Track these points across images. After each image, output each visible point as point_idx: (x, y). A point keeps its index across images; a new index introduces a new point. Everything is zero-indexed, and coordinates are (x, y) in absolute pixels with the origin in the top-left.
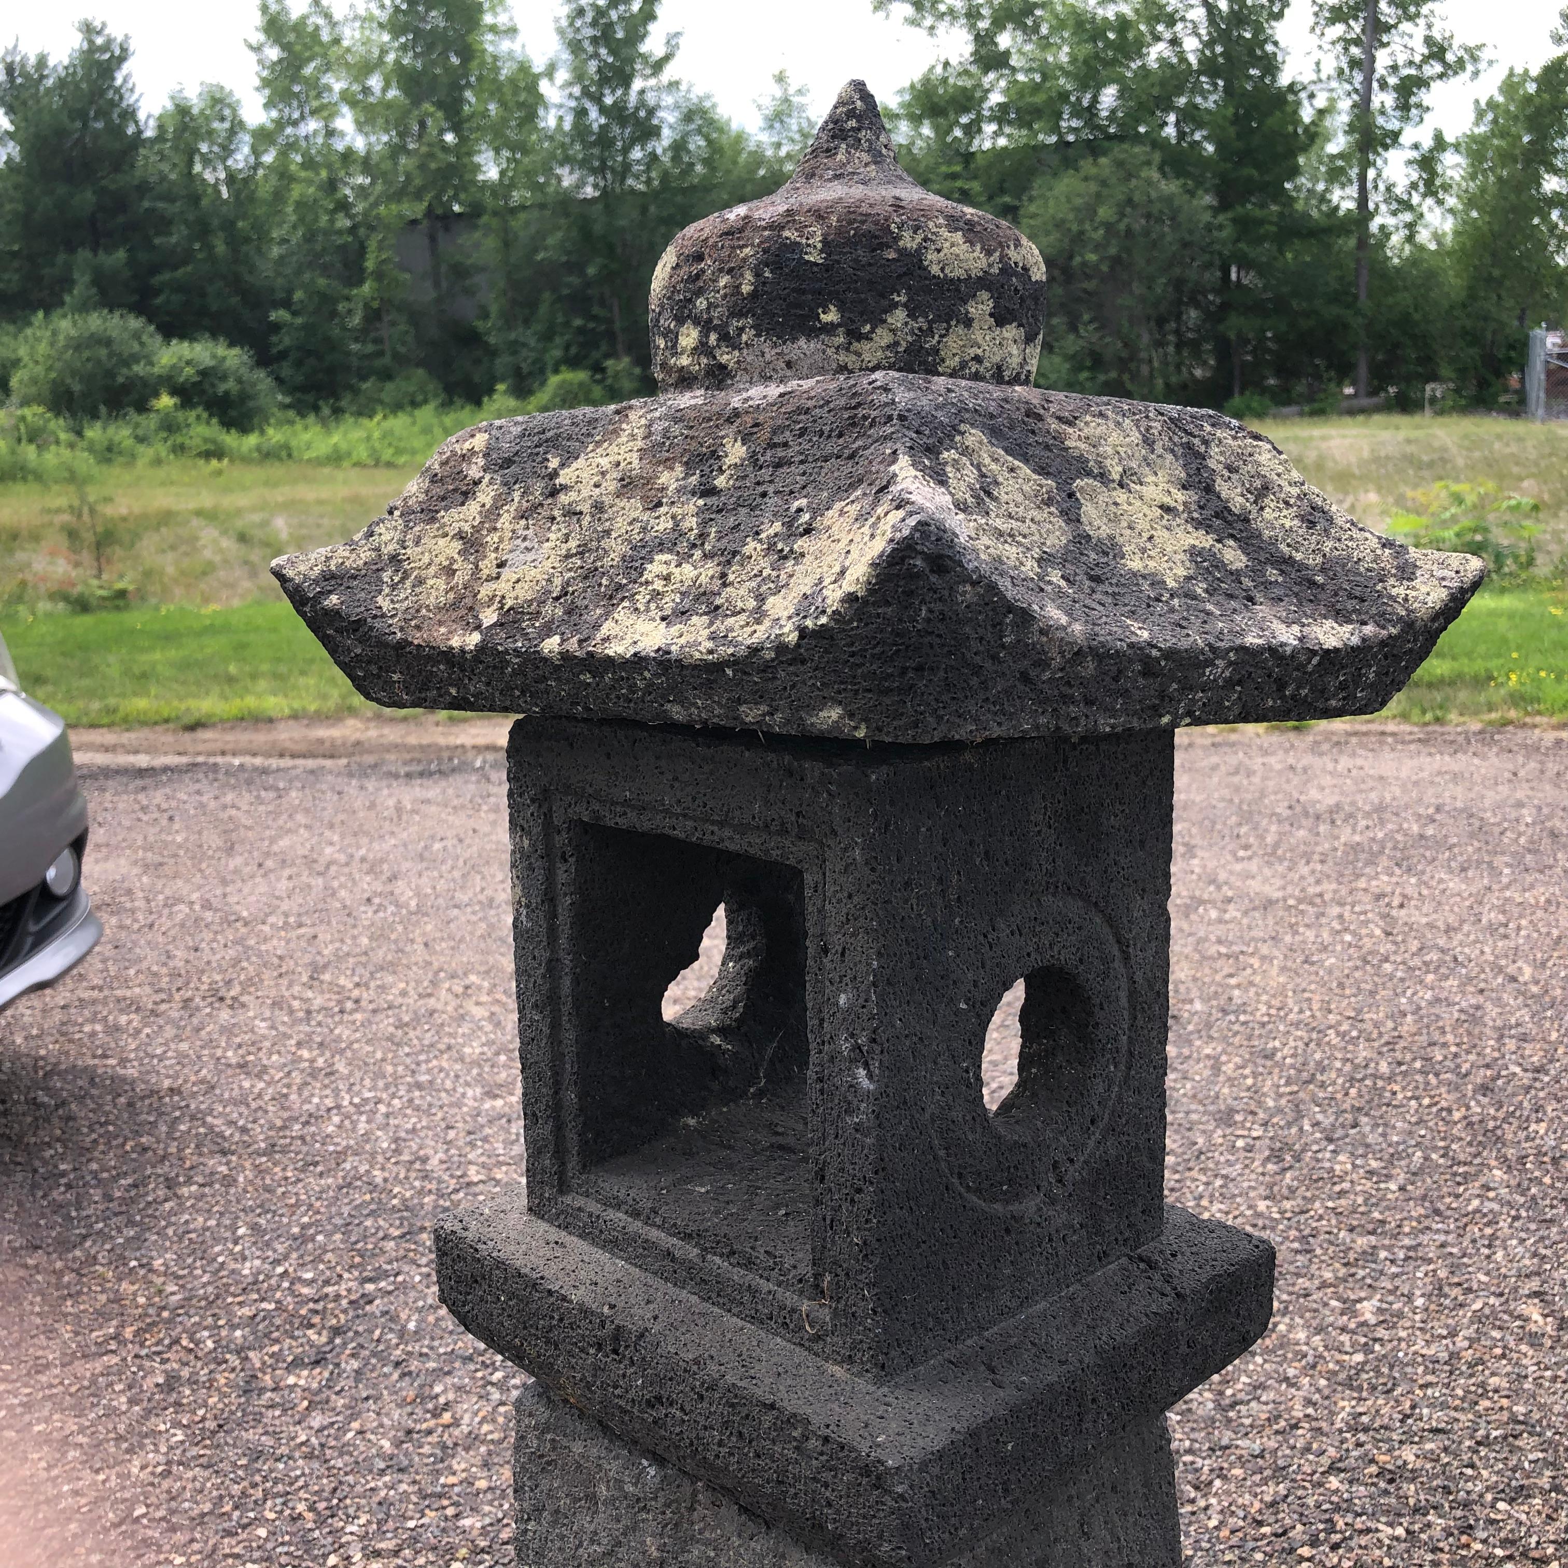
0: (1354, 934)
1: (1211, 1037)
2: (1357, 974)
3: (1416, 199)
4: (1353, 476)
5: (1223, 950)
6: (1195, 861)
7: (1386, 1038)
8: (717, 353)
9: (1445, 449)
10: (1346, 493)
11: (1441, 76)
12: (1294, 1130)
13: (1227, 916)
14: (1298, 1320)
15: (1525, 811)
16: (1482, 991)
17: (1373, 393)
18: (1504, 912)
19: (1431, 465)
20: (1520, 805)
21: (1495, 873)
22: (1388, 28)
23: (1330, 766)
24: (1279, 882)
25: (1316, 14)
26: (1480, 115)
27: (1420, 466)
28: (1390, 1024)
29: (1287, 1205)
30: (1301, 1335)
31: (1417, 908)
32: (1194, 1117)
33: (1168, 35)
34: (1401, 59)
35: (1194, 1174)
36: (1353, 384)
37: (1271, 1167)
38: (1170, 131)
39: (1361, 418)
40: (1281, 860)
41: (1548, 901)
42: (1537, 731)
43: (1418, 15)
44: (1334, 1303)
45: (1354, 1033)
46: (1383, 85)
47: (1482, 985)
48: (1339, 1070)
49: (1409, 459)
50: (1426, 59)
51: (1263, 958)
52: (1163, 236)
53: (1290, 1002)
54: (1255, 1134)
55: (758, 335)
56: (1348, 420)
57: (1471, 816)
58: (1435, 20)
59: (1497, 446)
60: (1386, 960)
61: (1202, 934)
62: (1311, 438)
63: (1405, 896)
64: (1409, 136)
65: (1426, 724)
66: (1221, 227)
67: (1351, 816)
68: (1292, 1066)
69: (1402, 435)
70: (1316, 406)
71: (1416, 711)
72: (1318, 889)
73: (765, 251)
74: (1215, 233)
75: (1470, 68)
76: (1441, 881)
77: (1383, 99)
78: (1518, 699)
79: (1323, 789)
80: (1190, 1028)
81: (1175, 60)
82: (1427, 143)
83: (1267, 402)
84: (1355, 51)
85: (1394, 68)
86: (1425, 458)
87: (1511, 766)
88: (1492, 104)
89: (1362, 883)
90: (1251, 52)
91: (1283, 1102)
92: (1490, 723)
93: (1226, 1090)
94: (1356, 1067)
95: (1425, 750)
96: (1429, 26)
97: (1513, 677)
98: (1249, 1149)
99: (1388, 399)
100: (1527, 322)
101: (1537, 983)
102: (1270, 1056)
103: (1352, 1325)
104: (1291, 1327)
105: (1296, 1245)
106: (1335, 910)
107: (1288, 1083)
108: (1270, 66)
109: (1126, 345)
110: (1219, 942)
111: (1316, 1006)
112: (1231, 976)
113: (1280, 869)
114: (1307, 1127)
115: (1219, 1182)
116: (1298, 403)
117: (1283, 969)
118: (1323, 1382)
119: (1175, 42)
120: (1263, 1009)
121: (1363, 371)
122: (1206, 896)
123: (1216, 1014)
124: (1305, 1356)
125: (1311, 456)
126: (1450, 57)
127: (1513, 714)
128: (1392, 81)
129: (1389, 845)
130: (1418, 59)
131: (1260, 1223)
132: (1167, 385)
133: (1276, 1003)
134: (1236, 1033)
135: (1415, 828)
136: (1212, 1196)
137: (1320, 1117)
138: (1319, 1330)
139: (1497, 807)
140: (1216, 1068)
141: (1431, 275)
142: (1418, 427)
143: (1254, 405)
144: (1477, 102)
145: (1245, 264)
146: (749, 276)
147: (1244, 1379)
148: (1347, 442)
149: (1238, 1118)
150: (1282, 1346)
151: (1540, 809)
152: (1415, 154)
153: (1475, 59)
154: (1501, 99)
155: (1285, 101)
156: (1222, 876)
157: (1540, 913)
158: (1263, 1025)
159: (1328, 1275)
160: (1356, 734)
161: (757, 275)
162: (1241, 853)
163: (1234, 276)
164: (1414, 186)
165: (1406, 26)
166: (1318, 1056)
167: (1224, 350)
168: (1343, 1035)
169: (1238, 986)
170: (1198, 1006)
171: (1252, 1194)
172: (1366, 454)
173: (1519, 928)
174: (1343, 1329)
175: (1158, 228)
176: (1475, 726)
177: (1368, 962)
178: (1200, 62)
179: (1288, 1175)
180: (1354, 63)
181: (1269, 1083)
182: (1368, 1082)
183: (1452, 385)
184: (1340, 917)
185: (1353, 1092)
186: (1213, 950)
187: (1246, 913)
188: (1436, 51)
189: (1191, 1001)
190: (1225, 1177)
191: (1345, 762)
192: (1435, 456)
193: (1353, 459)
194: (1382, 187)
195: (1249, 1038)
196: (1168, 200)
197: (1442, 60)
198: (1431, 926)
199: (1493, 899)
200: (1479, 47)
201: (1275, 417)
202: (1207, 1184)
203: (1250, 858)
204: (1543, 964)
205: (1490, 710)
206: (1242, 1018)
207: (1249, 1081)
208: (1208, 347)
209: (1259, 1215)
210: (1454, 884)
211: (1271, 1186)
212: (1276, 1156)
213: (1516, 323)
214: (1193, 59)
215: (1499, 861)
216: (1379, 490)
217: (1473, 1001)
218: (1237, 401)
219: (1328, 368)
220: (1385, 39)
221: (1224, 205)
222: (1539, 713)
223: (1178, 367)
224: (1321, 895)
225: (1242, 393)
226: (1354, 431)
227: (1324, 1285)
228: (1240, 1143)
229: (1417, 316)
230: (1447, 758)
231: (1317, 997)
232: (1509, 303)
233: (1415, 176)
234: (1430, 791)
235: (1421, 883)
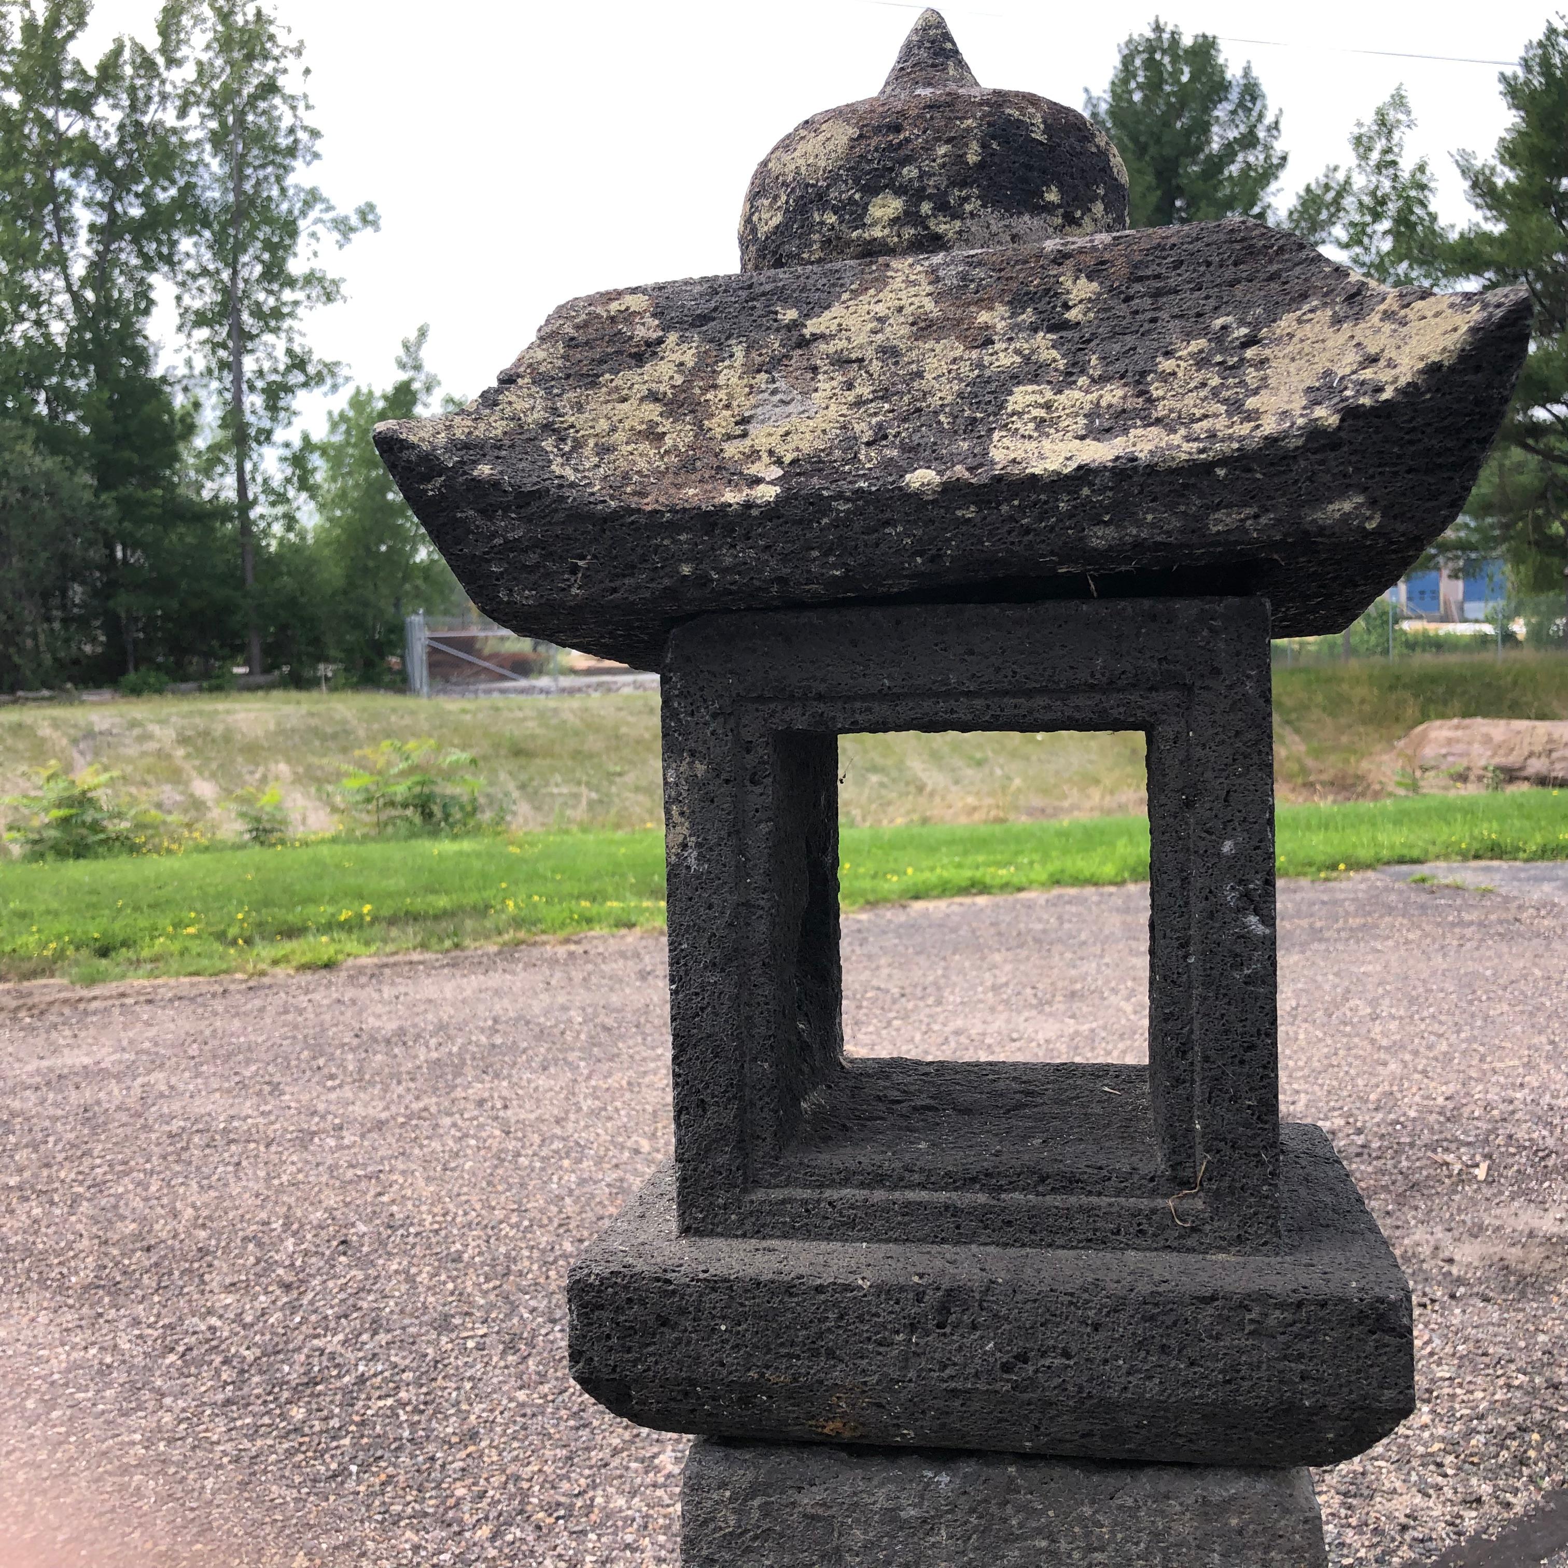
0: (475, 1137)
1: (389, 1254)
2: (500, 1171)
3: (291, 493)
4: (263, 748)
5: (360, 1173)
6: (287, 1097)
7: (556, 1222)
8: (932, 223)
9: (344, 722)
10: (257, 765)
11: (305, 385)
12: (515, 1321)
13: (346, 1142)
14: (611, 1490)
15: (572, 1013)
16: (617, 1166)
17: (267, 670)
18: (598, 1098)
19: (335, 736)
20: (564, 1008)
21: (574, 1068)
22: (251, 337)
23: (376, 996)
24: (381, 1105)
25: (181, 315)
26: (334, 426)
27: (324, 738)
28: (554, 1209)
29: (545, 1388)
30: (621, 1502)
31: (520, 1107)
32: (412, 1330)
33: (33, 315)
34: (266, 365)
35: (440, 1381)
36: (247, 663)
37: (511, 1359)
38: (42, 409)
39: (260, 694)
40: (372, 1083)
41: (629, 1083)
42: (548, 947)
43: (279, 329)
44: (633, 1465)
45: (526, 1223)
46: (252, 388)
47: (614, 1161)
48: (529, 1258)
49: (315, 732)
50: (289, 369)
51: (403, 1173)
52: (42, 511)
53: (451, 1207)
54: (481, 1332)
55: (984, 206)
56: (247, 695)
57: (528, 1023)
58: (296, 337)
59: (393, 718)
60: (518, 1155)
61: (329, 1161)
62: (216, 712)
63: (504, 1099)
64: (279, 435)
65: (448, 951)
66: (104, 506)
67: (418, 1037)
68: (483, 1264)
69: (304, 708)
70: (214, 682)
71: (434, 941)
72: (421, 1105)
73: (989, 124)
74: (99, 512)
75: (329, 381)
76: (529, 1081)
77: (254, 401)
78: (518, 922)
79: (379, 1016)
80: (365, 1249)
81: (41, 341)
82: (297, 443)
83: (165, 678)
84: (222, 353)
85: (261, 373)
86: (329, 730)
87: (540, 978)
88: (343, 417)
89: (459, 1093)
90: (122, 342)
91: (492, 1297)
92: (505, 944)
93: (431, 1299)
94: (543, 1251)
95: (458, 973)
96: (290, 340)
97: (511, 904)
98: (480, 1347)
99: (282, 676)
100: (403, 610)
101: (658, 1151)
102: (458, 1259)
103: (661, 1480)
104: (608, 1498)
105: (572, 1423)
106: (446, 1121)
107: (488, 1280)
108: (142, 358)
109: (10, 618)
110: (351, 1166)
111: (478, 1206)
112: (380, 1194)
113: (377, 1091)
114: (526, 1315)
115: (468, 1385)
116: (195, 680)
117: (429, 1180)
118: (662, 1538)
119: (39, 323)
120: (429, 1218)
121: (255, 650)
122: (314, 1128)
123: (385, 1233)
124: (633, 1520)
125: (218, 729)
126: (311, 370)
127: (522, 934)
128: (260, 384)
129: (468, 1056)
130: (282, 367)
131: (529, 1411)
132: (56, 659)
133: (437, 1209)
134: (414, 1246)
135: (483, 1039)
136: (468, 1399)
137: (533, 1303)
138: (633, 1493)
139: (546, 1013)
140: (411, 1280)
141: (312, 561)
142: (317, 702)
143: (152, 680)
144: (330, 413)
145: (130, 544)
146: (975, 146)
147: (589, 1558)
148: (252, 715)
149: (457, 1321)
150: (608, 1517)
151: (583, 1009)
152: (287, 453)
153: (333, 374)
154: (351, 414)
155: (161, 392)
156: (321, 1107)
157: (628, 1095)
158: (436, 1232)
159: (616, 1441)
160: (386, 965)
161: (984, 146)
162: (330, 1083)
163: (119, 554)
164: (288, 480)
165: (268, 338)
166: (503, 1250)
167: (114, 627)
168: (517, 1226)
169: (393, 1201)
170: (362, 1228)
171: (505, 1388)
172: (272, 727)
173: (617, 1110)
174: (655, 1485)
175: (36, 503)
176: (493, 949)
177: (504, 1160)
178: (68, 344)
179: (531, 1362)
180: (223, 365)
181: (469, 1283)
182: (561, 1263)
183: (341, 666)
184: (454, 1125)
185: (552, 1274)
186: (350, 1174)
187: (363, 1136)
188: (298, 363)
189: (353, 1225)
190: (471, 1379)
191: (388, 992)
192: (338, 728)
193: (260, 733)
194: (259, 479)
195: (429, 1247)
196: (47, 475)
197: (304, 371)
198: (541, 1120)
199: (583, 1089)
200: (337, 364)
201: (173, 692)
202: (458, 1389)
203: (340, 1086)
204: (654, 1135)
205: (500, 933)
206: (412, 1230)
207: (450, 1286)
208: (97, 623)
209: (522, 1405)
210: (542, 1082)
211: (519, 1376)
212: (510, 1347)
213: (392, 610)
214: (61, 342)
215: (572, 1056)
216: (288, 761)
217: (614, 1176)
218: (132, 676)
219: (221, 647)
220: (250, 346)
221: (104, 485)
222: (543, 932)
223: (67, 641)
224: (426, 1109)
225: (136, 669)
226: (258, 705)
227: (616, 1452)
228: (470, 1344)
229: (303, 600)
230: (482, 977)
231: (474, 1198)
232: (385, 591)
233: (289, 471)
234: (481, 1007)
235: (512, 1085)
